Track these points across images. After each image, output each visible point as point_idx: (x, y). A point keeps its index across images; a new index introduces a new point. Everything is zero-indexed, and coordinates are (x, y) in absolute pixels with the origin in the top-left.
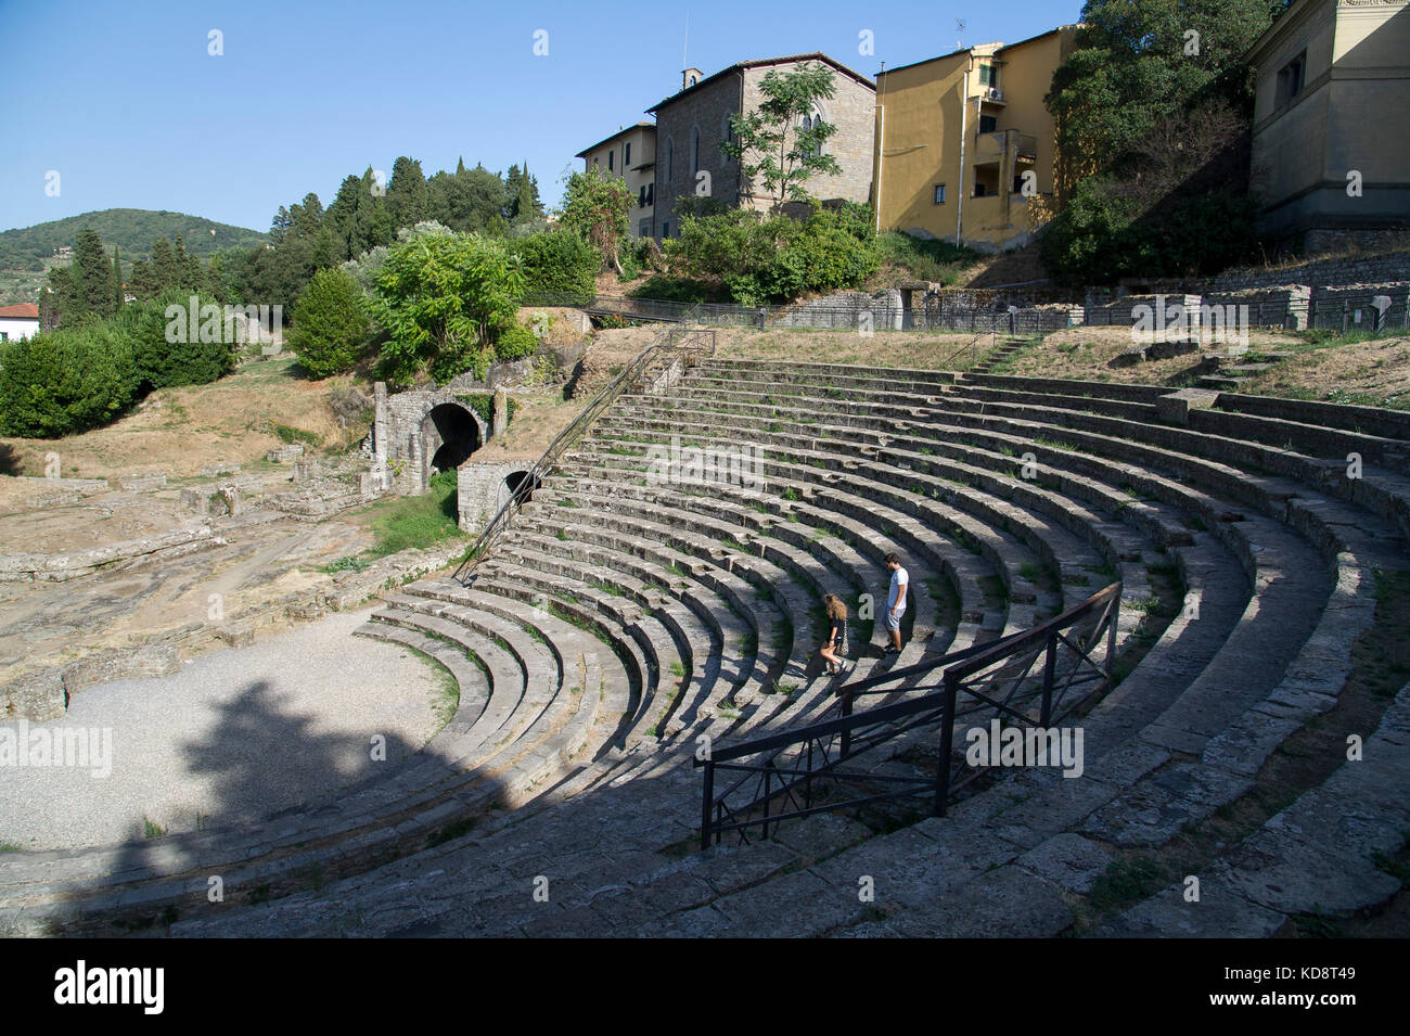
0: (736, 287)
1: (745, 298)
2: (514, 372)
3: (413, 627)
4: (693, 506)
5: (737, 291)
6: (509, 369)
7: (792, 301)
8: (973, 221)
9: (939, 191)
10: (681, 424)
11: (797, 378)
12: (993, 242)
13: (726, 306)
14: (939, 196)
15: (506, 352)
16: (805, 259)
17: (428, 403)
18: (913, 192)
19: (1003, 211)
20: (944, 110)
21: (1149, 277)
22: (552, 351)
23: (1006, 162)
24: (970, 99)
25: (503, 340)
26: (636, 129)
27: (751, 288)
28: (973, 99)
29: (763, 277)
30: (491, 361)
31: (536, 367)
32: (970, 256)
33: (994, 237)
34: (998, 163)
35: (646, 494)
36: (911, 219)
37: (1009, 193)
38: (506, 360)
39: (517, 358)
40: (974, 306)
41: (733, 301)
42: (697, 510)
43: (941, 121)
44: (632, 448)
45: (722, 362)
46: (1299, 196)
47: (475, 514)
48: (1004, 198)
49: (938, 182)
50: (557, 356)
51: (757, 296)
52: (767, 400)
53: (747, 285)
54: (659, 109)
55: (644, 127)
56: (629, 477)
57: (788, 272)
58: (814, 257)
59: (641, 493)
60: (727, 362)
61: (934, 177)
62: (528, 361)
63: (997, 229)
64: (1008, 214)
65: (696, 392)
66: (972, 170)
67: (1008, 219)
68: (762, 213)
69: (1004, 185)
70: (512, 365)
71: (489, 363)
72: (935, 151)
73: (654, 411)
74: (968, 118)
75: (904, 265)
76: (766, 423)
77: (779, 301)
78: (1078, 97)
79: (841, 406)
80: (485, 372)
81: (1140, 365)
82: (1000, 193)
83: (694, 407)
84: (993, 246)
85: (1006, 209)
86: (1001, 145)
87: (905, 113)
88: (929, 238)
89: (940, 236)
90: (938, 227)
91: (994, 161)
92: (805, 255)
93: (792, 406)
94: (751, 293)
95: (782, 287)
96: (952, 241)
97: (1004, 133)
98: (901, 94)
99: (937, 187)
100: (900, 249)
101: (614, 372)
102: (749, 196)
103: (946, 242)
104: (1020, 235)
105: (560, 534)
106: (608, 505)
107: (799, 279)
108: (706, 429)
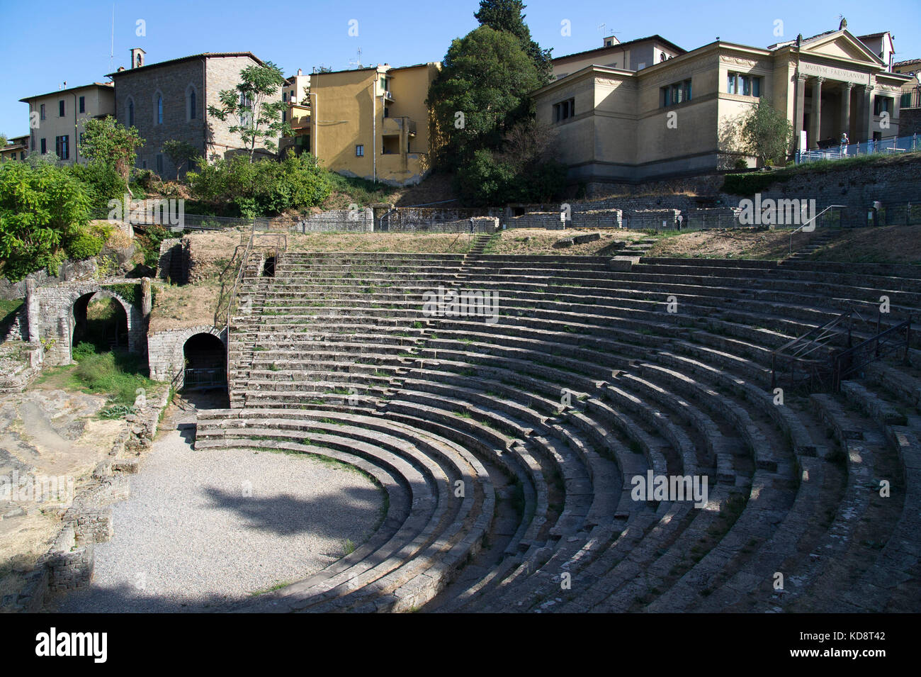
0: (244, 206)
1: (250, 213)
2: (85, 269)
3: (235, 437)
4: (356, 339)
5: (244, 209)
6: (80, 267)
7: (279, 215)
8: (384, 167)
9: (359, 149)
10: (303, 293)
11: (359, 261)
12: (397, 180)
13: (236, 219)
14: (359, 152)
15: (78, 254)
16: (290, 188)
17: (76, 293)
18: (340, 148)
19: (403, 162)
20: (359, 102)
21: (523, 203)
22: (115, 252)
23: (403, 135)
24: (377, 97)
25: (74, 245)
26: (94, 87)
27: (253, 206)
28: (379, 97)
29: (262, 200)
30: (62, 261)
31: (100, 264)
32: (387, 189)
33: (399, 177)
34: (398, 136)
35: (315, 336)
36: (340, 164)
37: (406, 153)
38: (77, 260)
39: (87, 258)
40: (421, 217)
41: (240, 215)
42: (359, 341)
43: (358, 108)
44: (279, 310)
45: (299, 254)
46: (579, 165)
47: (164, 367)
48: (403, 155)
49: (358, 143)
50: (119, 256)
51: (256, 212)
52: (349, 275)
53: (251, 204)
54: (116, 76)
55: (101, 86)
56: (292, 327)
57: (280, 196)
58: (296, 187)
59: (310, 336)
60: (303, 254)
61: (355, 141)
62: (94, 260)
63: (399, 172)
64: (407, 165)
65: (296, 273)
66: (381, 139)
67: (406, 167)
68: (220, 156)
69: (403, 147)
70: (82, 263)
71: (61, 263)
72: (355, 126)
73: (276, 287)
74: (377, 108)
75: (345, 192)
76: (361, 288)
77: (270, 215)
78: (455, 104)
79: (403, 276)
80: (58, 270)
81: (572, 247)
82: (401, 152)
83: (301, 282)
84: (398, 182)
85: (405, 162)
86: (400, 125)
87: (333, 100)
88: (354, 177)
89: (361, 175)
90: (361, 170)
91: (396, 133)
92: (290, 186)
93: (368, 278)
94: (252, 209)
95: (276, 206)
96: (371, 179)
97: (401, 119)
98: (329, 89)
99: (357, 146)
100: (340, 183)
101: (217, 263)
102: (211, 144)
103: (366, 179)
104: (415, 176)
105: (271, 367)
106: (292, 345)
107: (286, 201)
108: (321, 295)
